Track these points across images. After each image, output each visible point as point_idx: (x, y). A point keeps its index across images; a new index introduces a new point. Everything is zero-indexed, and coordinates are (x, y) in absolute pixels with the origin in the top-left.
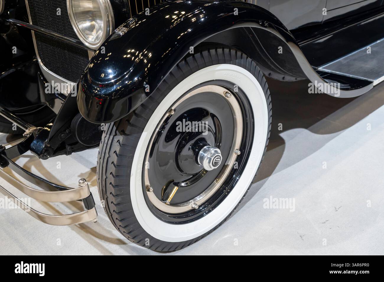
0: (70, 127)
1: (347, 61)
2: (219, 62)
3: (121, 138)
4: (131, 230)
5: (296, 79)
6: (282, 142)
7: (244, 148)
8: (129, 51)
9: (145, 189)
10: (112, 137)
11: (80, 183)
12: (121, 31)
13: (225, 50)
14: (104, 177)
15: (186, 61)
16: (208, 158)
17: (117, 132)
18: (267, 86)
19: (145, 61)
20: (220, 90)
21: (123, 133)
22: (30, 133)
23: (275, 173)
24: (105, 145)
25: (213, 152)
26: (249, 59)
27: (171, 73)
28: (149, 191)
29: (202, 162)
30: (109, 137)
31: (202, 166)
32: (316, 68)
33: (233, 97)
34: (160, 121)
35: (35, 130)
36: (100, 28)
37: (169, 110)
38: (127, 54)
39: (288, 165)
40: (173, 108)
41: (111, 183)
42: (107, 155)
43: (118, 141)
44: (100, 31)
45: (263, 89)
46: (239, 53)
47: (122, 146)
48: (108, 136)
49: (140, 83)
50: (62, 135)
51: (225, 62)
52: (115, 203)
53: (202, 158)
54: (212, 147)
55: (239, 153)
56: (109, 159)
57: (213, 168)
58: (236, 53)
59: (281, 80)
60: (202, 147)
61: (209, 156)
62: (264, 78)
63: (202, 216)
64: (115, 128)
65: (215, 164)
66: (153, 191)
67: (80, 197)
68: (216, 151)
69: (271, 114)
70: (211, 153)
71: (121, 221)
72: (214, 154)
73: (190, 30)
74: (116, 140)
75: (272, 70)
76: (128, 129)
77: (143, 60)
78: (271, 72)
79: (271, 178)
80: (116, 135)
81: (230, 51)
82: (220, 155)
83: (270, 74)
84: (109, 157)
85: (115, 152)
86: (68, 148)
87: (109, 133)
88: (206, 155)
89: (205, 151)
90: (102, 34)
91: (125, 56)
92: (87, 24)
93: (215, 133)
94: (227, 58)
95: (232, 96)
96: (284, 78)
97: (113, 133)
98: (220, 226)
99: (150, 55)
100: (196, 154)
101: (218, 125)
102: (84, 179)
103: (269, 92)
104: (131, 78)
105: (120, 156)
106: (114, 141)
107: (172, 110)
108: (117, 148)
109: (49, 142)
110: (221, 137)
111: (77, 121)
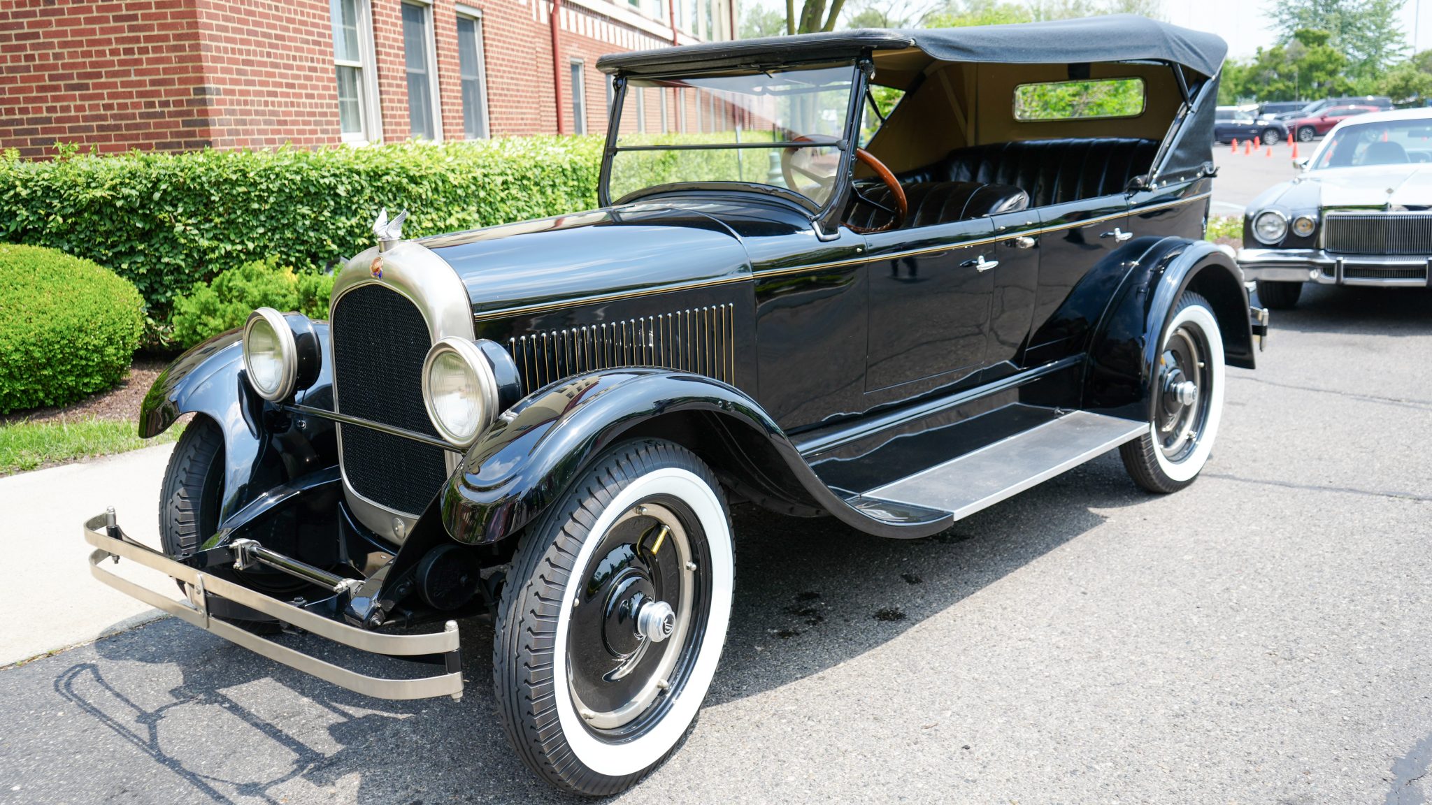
12: (508, 417)
32: (859, 494)
59: (787, 513)
75: (766, 492)
83: (764, 501)
96: (791, 510)
111: (427, 565)
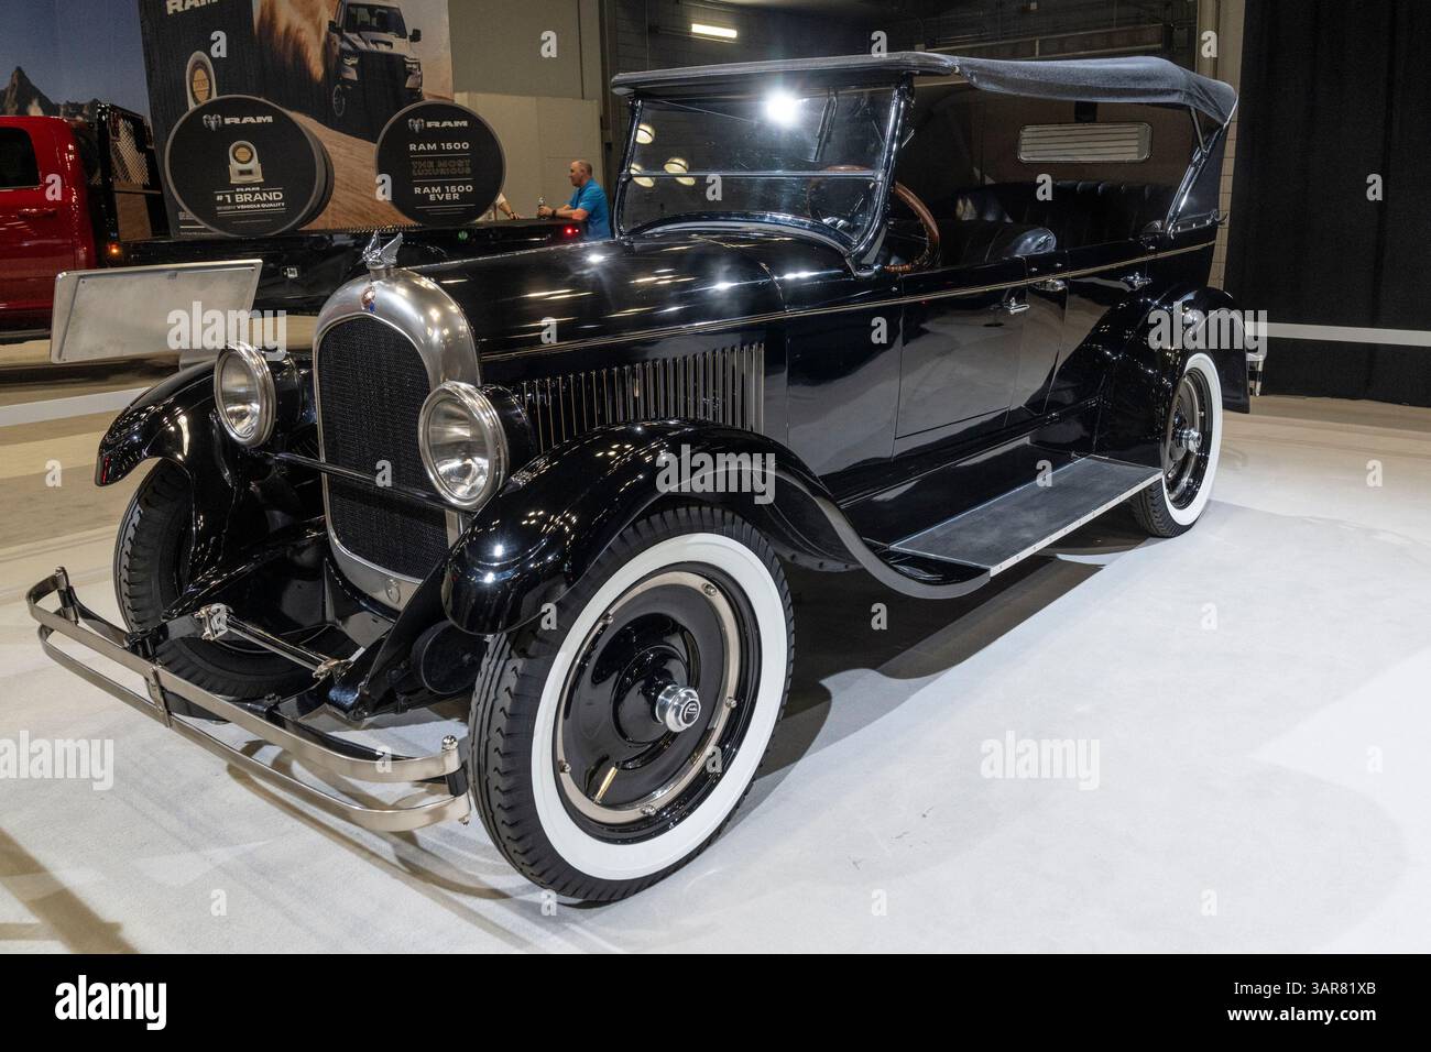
0: (408, 656)
1: (947, 531)
2: (692, 530)
3: (519, 663)
4: (528, 847)
5: (846, 567)
6: (826, 696)
7: (744, 696)
8: (532, 514)
9: (558, 768)
10: (502, 662)
11: (445, 744)
12: (521, 479)
13: (704, 508)
14: (485, 738)
15: (635, 527)
16: (675, 707)
17: (513, 652)
18: (782, 574)
19: (567, 529)
20: (696, 582)
21: (523, 653)
22: (327, 671)
23: (810, 754)
24: (489, 678)
25: (683, 695)
26: (747, 526)
27: (609, 548)
28: (563, 770)
29: (663, 717)
30: (497, 664)
31: (665, 725)
32: (886, 545)
33: (719, 594)
34: (588, 634)
35: (337, 665)
36: (481, 471)
37: (605, 615)
38: (530, 519)
39: (835, 739)
40: (611, 612)
41: (497, 749)
42: (492, 696)
43: (515, 669)
44: (481, 477)
45: (775, 580)
46: (729, 515)
47: (522, 677)
48: (495, 661)
49: (557, 565)
50: (394, 672)
51: (703, 530)
52: (503, 788)
53: (664, 708)
54: (682, 687)
55: (734, 704)
56: (496, 703)
57: (685, 726)
58: (723, 513)
59: (816, 568)
60: (662, 688)
61: (676, 703)
62: (776, 559)
63: (665, 829)
64: (508, 646)
65: (688, 719)
66: (570, 773)
67: (444, 770)
68: (689, 694)
69: (792, 628)
70: (680, 698)
71: (511, 826)
72: (686, 699)
73: (641, 477)
74: (509, 667)
75: (796, 548)
76: (533, 647)
77: (563, 527)
78: (796, 553)
79: (800, 763)
80: (510, 657)
81: (712, 510)
82: (697, 700)
83: (793, 557)
84: (496, 699)
85: (508, 689)
86: (402, 699)
87: (496, 655)
88: (670, 701)
89: (668, 695)
90: (484, 481)
91: (524, 523)
92: (456, 464)
93: (688, 664)
94: (707, 522)
95: (718, 592)
96: (821, 565)
97: (506, 655)
98: (698, 854)
99: (574, 519)
100: (652, 702)
101: (693, 647)
102: (452, 737)
103: (786, 587)
104: (541, 556)
105: (516, 696)
106: (506, 670)
107: (609, 615)
108: (511, 681)
109: (368, 687)
110: (699, 671)
111: (426, 641)
